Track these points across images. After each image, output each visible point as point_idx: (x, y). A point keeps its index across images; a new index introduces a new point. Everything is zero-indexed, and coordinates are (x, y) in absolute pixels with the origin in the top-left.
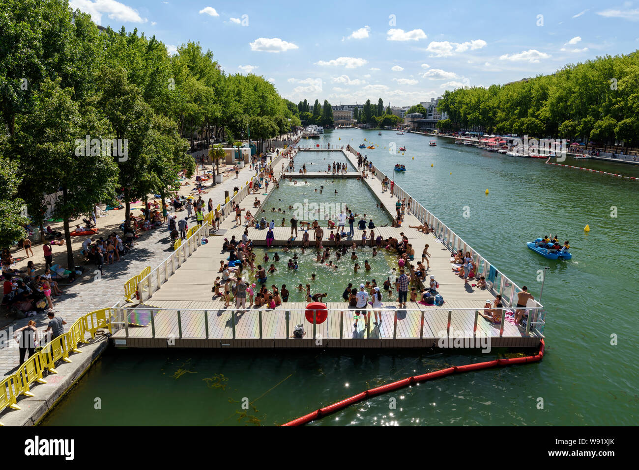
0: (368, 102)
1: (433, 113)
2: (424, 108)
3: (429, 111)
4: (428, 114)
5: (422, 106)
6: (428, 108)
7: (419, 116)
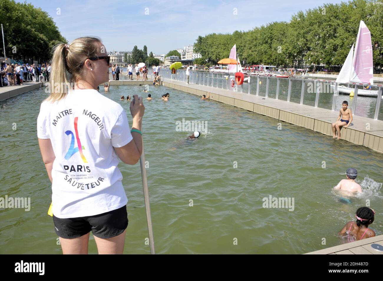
0: (136, 48)
1: (186, 56)
2: (179, 53)
3: (183, 55)
4: (182, 57)
5: (177, 52)
6: (182, 53)
7: (176, 58)
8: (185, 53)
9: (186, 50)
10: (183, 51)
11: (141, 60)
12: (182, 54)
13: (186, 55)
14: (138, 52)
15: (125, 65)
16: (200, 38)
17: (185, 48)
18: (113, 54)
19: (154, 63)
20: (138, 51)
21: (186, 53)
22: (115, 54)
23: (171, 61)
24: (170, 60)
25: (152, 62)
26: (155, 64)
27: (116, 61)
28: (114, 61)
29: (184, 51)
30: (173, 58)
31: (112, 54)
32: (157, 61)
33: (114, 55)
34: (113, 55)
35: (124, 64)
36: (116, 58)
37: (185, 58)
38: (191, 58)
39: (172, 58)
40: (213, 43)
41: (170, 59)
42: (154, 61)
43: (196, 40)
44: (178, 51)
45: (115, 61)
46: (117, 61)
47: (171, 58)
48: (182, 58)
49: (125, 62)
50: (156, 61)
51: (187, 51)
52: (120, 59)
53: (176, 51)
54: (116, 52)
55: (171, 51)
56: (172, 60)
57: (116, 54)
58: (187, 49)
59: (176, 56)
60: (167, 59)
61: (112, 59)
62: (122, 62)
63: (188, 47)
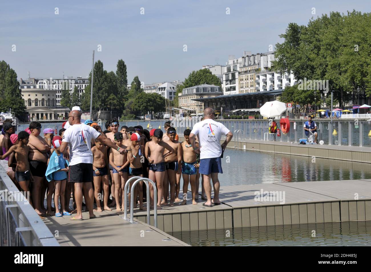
1: (237, 85)
2: (214, 76)
3: (227, 81)
4: (224, 86)
5: (211, 73)
6: (224, 76)
7: (212, 89)
8: (233, 75)
9: (235, 66)
10: (226, 71)
11: (114, 99)
12: (224, 79)
13: (237, 81)
14: (106, 78)
15: (64, 114)
16: (294, 30)
17: (231, 62)
18: (29, 87)
19: (150, 106)
20: (104, 77)
21: (237, 74)
22: (35, 87)
23: (199, 97)
24: (195, 97)
25: (145, 104)
26: (153, 108)
27: (40, 104)
28: (33, 105)
29: (229, 70)
30: (204, 89)
31: (25, 87)
32: (158, 100)
33: (32, 87)
34: (29, 90)
35: (62, 111)
36: (40, 97)
37: (234, 89)
38: (252, 88)
39: (202, 92)
40: (337, 38)
41: (197, 95)
42: (150, 100)
43: (282, 36)
44: (211, 70)
45: (36, 105)
46: (43, 105)
47: (198, 90)
48: (224, 90)
49: (63, 107)
50: (154, 101)
51: (238, 69)
52: (51, 99)
53: (206, 72)
54: (36, 81)
55: (193, 72)
56: (201, 95)
57: (38, 86)
58: (238, 65)
59: (213, 86)
60: (187, 95)
61: (29, 100)
62: (57, 108)
63: (240, 60)
